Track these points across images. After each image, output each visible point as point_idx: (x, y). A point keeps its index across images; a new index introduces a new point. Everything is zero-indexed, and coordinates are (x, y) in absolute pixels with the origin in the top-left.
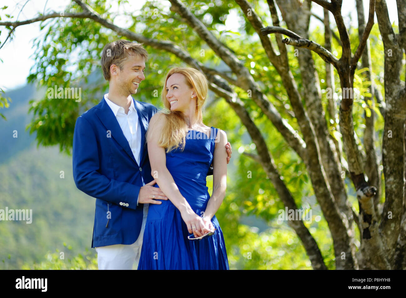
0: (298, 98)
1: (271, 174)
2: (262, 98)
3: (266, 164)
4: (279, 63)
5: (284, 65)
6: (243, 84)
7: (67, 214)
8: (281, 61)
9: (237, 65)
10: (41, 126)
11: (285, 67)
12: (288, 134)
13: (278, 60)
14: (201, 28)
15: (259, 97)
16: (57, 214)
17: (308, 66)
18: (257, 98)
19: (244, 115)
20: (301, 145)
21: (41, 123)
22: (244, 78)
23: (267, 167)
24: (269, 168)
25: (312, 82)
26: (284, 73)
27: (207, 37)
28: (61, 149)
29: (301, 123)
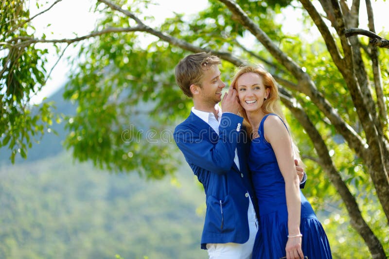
0: (362, 100)
1: (333, 176)
2: (324, 101)
3: (328, 166)
4: (345, 65)
5: (349, 67)
6: (305, 88)
7: (36, 233)
8: (346, 64)
9: (298, 69)
10: (79, 142)
11: (350, 69)
12: (350, 136)
13: (343, 63)
14: (263, 35)
15: (321, 101)
16: (26, 234)
17: (360, 69)
18: (319, 102)
19: (305, 119)
20: (363, 146)
21: (79, 138)
22: (306, 83)
23: (328, 169)
24: (331, 170)
25: (365, 85)
26: (349, 76)
27: (269, 44)
28: (95, 164)
29: (365, 124)
